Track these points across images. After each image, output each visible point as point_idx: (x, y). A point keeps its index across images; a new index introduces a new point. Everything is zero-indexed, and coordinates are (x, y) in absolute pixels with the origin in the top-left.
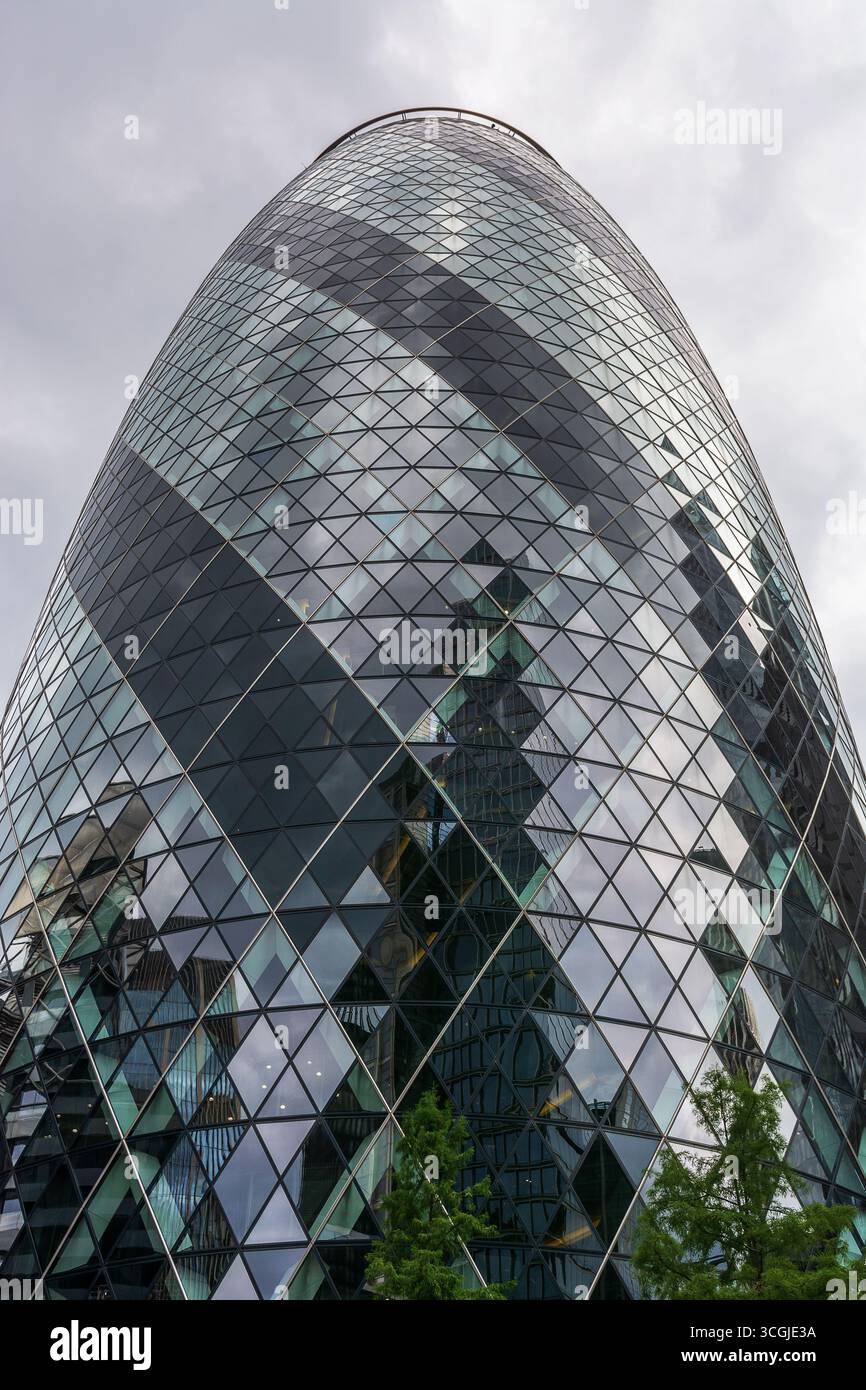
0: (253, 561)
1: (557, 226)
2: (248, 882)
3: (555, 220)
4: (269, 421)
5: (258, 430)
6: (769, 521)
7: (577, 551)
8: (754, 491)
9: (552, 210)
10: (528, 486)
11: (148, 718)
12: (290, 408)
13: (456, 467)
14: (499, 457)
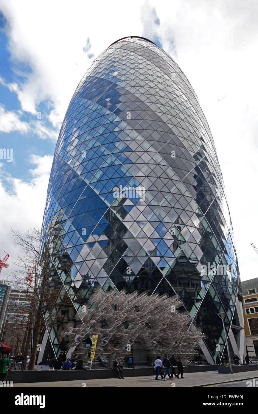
0: (95, 190)
1: (163, 74)
2: (102, 269)
3: (163, 72)
4: (95, 149)
5: (92, 153)
6: (215, 157)
7: (177, 186)
8: (212, 150)
9: (162, 69)
10: (164, 168)
11: (74, 229)
12: (100, 146)
13: (145, 163)
14: (156, 160)
